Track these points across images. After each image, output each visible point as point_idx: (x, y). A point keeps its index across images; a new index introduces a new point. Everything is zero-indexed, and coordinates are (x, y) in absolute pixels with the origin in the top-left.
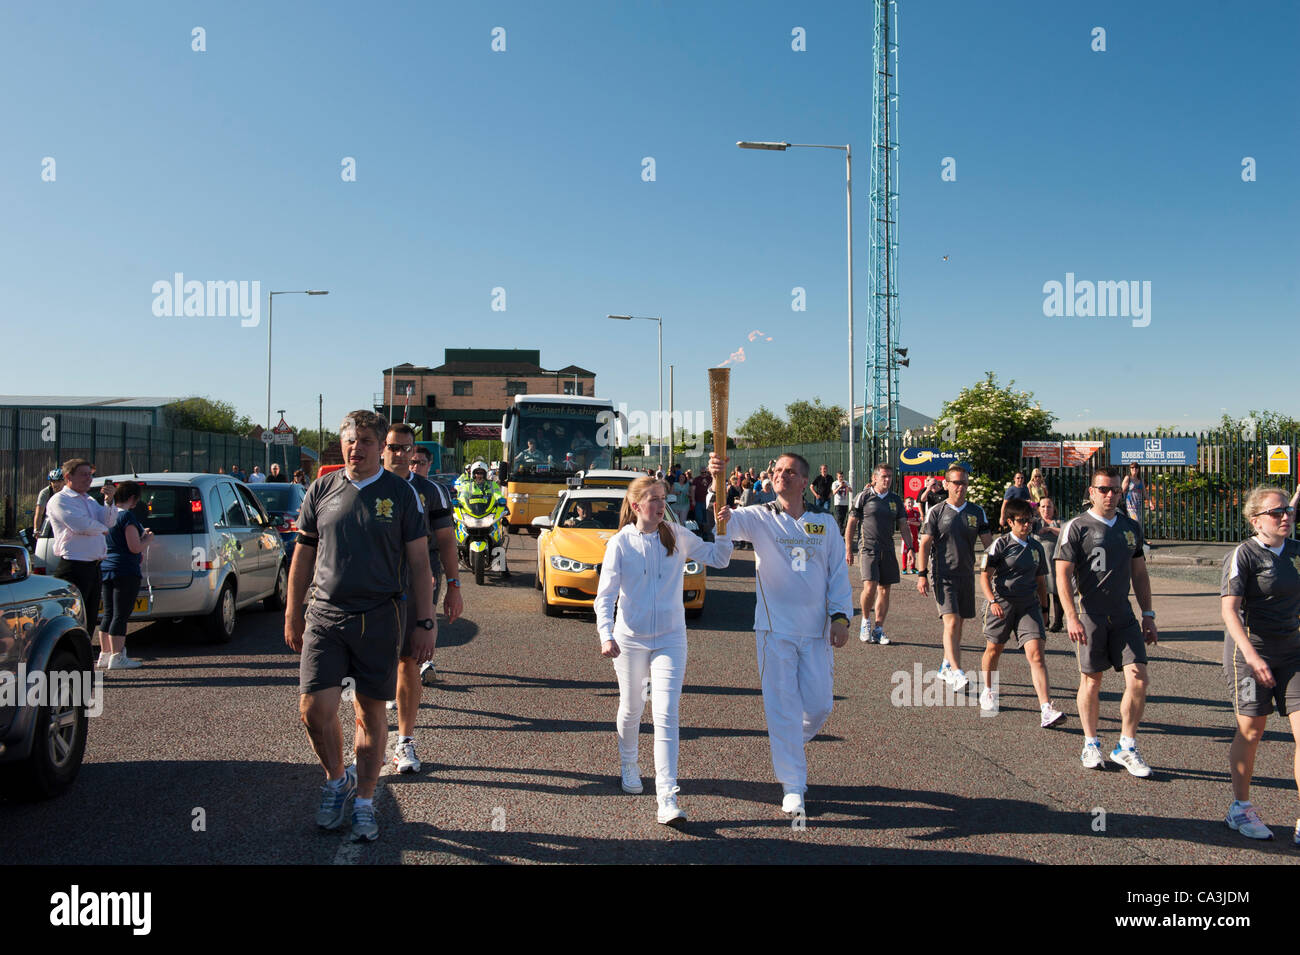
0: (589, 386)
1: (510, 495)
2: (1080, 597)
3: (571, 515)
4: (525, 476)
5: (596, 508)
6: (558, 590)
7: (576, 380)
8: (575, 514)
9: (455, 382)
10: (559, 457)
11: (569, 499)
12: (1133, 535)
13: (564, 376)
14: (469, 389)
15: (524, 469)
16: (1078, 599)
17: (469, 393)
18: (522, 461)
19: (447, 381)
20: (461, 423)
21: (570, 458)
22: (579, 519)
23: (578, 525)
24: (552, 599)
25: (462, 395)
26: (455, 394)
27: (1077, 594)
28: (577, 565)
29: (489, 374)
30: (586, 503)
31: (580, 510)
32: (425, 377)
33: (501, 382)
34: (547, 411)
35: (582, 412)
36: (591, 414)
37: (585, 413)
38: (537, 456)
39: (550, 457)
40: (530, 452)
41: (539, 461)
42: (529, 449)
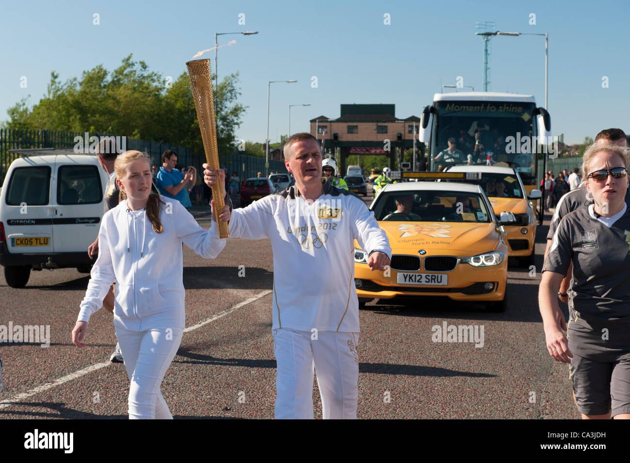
7: (414, 124)
9: (348, 126)
17: (356, 132)
18: (442, 160)
19: (344, 126)
21: (490, 157)
25: (352, 133)
32: (332, 124)
33: (373, 126)
34: (466, 109)
35: (502, 109)
36: (512, 111)
37: (506, 110)
38: (457, 156)
39: (469, 156)
40: (449, 152)
41: (460, 161)
42: (449, 149)
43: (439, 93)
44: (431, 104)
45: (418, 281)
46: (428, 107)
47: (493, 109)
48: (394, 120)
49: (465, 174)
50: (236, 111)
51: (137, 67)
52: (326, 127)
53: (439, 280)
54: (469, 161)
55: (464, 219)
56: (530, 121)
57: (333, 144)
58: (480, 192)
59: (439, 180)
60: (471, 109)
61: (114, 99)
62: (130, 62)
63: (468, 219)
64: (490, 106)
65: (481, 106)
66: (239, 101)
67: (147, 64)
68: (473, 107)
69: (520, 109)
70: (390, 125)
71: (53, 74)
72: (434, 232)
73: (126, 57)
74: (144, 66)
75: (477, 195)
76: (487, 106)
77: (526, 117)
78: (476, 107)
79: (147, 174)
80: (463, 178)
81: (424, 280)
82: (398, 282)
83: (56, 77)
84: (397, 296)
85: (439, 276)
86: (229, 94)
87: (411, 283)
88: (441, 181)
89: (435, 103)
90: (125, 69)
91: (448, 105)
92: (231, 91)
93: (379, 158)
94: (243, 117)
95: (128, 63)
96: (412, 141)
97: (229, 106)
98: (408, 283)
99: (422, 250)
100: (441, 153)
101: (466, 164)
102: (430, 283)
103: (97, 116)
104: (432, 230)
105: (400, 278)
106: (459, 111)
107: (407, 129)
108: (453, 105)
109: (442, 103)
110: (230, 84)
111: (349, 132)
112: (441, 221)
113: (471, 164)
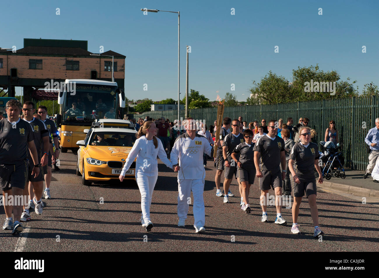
0: (122, 65)
1: (62, 132)
2: (262, 164)
3: (94, 140)
4: (71, 122)
5: (106, 136)
6: (90, 173)
7: (113, 60)
8: (97, 140)
9: (30, 60)
10: (88, 112)
11: (94, 133)
12: (281, 143)
13: (104, 57)
14: (40, 65)
15: (70, 118)
16: (261, 165)
17: (40, 67)
18: (69, 114)
19: (25, 60)
20: (35, 89)
21: (94, 113)
22: (98, 141)
23: (98, 144)
24: (87, 177)
25: (35, 69)
26: (30, 68)
27: (261, 163)
28: (99, 162)
29: (54, 55)
30: (101, 134)
31: (99, 137)
34: (82, 88)
35: (101, 89)
36: (106, 90)
37: (103, 89)
38: (77, 112)
39: (83, 112)
40: (73, 110)
41: (78, 115)
42: (73, 108)
47: (96, 88)
53: (130, 172)
56: (115, 95)
60: (85, 88)
64: (95, 87)
65: (90, 87)
68: (86, 87)
69: (110, 89)
70: (81, 61)
76: (93, 87)
77: (113, 93)
78: (87, 87)
82: (112, 173)
84: (111, 179)
85: (131, 170)
87: (118, 173)
100: (68, 110)
101: (82, 116)
105: (113, 171)
106: (79, 89)
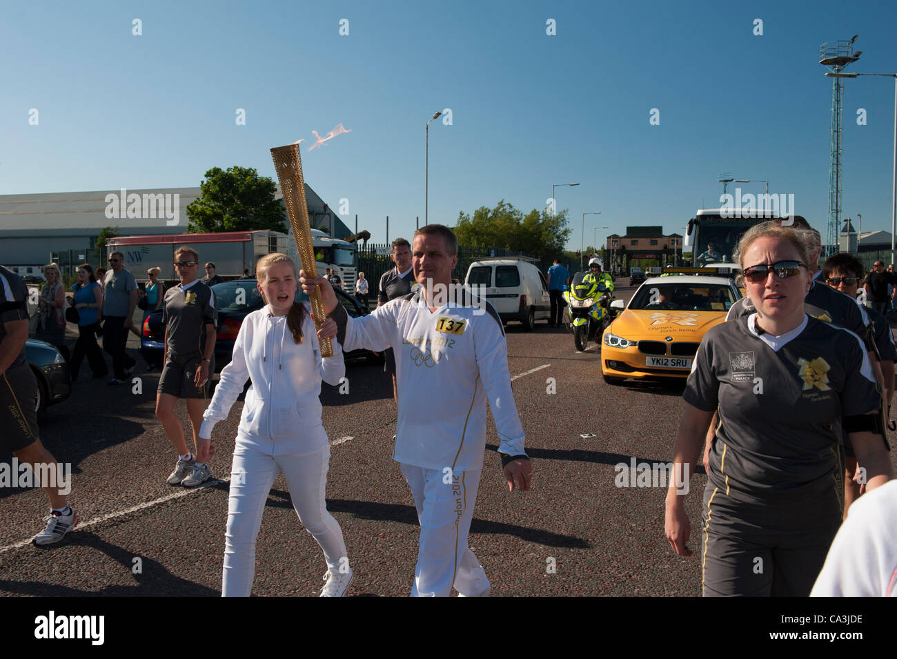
6: (609, 364)
9: (631, 241)
17: (637, 244)
19: (628, 241)
24: (605, 370)
28: (624, 342)
29: (643, 237)
32: (622, 239)
33: (649, 240)
38: (715, 256)
39: (724, 257)
40: (709, 254)
41: (717, 260)
42: (708, 251)
43: (701, 209)
44: (695, 218)
45: (665, 364)
46: (691, 220)
48: (662, 236)
49: (717, 269)
50: (566, 232)
51: (507, 207)
52: (617, 241)
53: (684, 364)
54: (724, 260)
55: (713, 308)
57: (622, 251)
58: (729, 284)
59: (697, 274)
61: (495, 226)
62: (503, 204)
63: (717, 308)
66: (568, 226)
67: (512, 205)
70: (659, 240)
71: (461, 213)
72: (683, 321)
73: (500, 201)
74: (511, 207)
75: (727, 287)
79: (289, 280)
80: (716, 273)
81: (670, 363)
82: (647, 364)
83: (463, 214)
84: (646, 376)
85: (684, 360)
86: (562, 222)
87: (658, 365)
88: (699, 275)
89: (698, 216)
90: (500, 209)
91: (708, 218)
92: (563, 220)
93: (650, 261)
94: (570, 236)
95: (501, 204)
96: (674, 250)
97: (562, 229)
98: (656, 366)
99: (668, 337)
100: (702, 254)
101: (721, 262)
102: (675, 367)
103: (485, 237)
104: (681, 319)
105: (648, 361)
107: (671, 242)
108: (712, 218)
109: (703, 217)
110: (563, 216)
111: (632, 244)
112: (693, 310)
113: (726, 263)
